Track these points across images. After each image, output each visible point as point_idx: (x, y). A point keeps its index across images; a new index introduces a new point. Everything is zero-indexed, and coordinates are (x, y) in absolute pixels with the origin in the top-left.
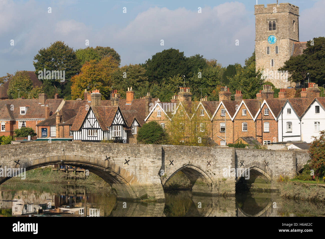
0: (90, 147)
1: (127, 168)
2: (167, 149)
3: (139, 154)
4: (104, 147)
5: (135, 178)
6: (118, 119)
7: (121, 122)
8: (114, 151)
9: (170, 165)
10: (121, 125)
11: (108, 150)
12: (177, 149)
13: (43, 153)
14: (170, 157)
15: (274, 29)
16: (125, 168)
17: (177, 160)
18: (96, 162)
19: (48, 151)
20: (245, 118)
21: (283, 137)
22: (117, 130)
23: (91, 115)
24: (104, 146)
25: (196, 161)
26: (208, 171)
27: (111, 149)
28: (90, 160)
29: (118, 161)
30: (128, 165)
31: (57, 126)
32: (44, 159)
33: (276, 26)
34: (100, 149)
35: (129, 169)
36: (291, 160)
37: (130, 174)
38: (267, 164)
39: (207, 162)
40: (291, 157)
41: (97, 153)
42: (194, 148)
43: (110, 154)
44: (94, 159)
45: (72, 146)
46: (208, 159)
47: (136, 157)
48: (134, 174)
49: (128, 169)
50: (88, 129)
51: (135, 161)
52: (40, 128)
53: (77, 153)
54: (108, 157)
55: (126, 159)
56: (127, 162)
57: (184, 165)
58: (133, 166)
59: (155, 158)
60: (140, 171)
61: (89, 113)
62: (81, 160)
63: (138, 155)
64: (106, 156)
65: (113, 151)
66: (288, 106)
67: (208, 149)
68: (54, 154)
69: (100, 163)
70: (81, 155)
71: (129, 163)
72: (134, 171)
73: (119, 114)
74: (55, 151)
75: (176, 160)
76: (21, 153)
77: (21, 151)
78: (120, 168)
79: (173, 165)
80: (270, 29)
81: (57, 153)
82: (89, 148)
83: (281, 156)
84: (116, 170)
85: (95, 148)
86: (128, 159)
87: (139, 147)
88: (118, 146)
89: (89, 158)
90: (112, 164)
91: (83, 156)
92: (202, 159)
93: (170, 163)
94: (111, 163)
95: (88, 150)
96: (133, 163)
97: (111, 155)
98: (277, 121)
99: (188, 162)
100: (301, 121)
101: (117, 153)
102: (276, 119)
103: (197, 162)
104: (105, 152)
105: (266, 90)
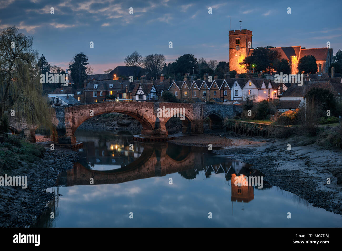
2: (168, 104)
4: (135, 104)
5: (151, 119)
6: (153, 90)
7: (155, 91)
10: (155, 92)
11: (137, 105)
12: (172, 104)
13: (104, 107)
15: (239, 43)
16: (146, 114)
18: (131, 111)
20: (216, 88)
21: (233, 98)
22: (153, 95)
23: (141, 88)
26: (189, 115)
28: (128, 110)
29: (142, 111)
31: (126, 93)
32: (104, 110)
33: (240, 41)
34: (133, 105)
35: (148, 115)
36: (232, 109)
37: (148, 117)
38: (220, 111)
40: (232, 108)
41: (131, 107)
42: (181, 104)
45: (119, 103)
47: (151, 109)
48: (150, 117)
50: (139, 95)
52: (119, 94)
54: (137, 109)
56: (147, 111)
58: (150, 113)
61: (139, 87)
62: (123, 110)
65: (139, 106)
66: (236, 82)
67: (189, 104)
69: (133, 112)
73: (154, 87)
76: (93, 107)
77: (93, 106)
78: (143, 114)
81: (111, 107)
82: (127, 104)
83: (227, 107)
84: (141, 115)
85: (130, 104)
86: (147, 110)
88: (142, 103)
90: (139, 112)
91: (124, 108)
96: (150, 111)
98: (231, 90)
100: (242, 90)
101: (142, 107)
102: (230, 89)
104: (135, 106)
105: (226, 74)
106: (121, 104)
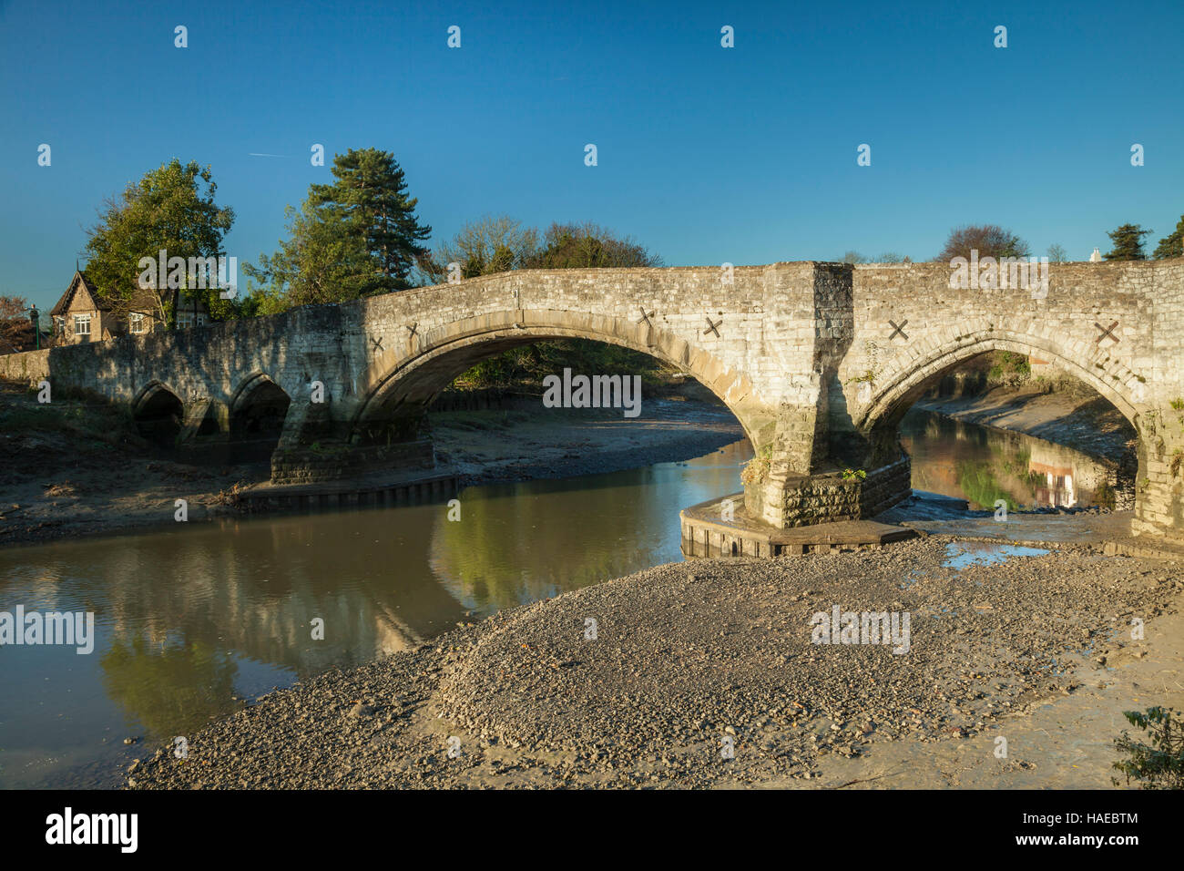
0: (591, 282)
1: (715, 348)
2: (878, 277)
3: (757, 299)
4: (636, 281)
5: (743, 382)
8: (666, 292)
9: (892, 337)
11: (647, 291)
12: (924, 278)
14: (892, 307)
16: (708, 347)
17: (924, 321)
18: (610, 329)
19: (479, 298)
24: (635, 277)
25: (1026, 321)
26: (1100, 367)
27: (656, 287)
28: (591, 321)
29: (683, 326)
30: (718, 336)
32: (472, 321)
34: (622, 288)
35: (718, 353)
37: (723, 368)
39: (1097, 325)
41: (614, 301)
43: (654, 301)
44: (605, 321)
45: (541, 282)
46: (1099, 313)
47: (745, 311)
48: (741, 367)
49: (717, 350)
51: (743, 324)
53: (553, 301)
54: (647, 312)
55: (708, 319)
56: (713, 328)
57: (964, 341)
58: (735, 341)
59: (785, 311)
60: (763, 358)
63: (755, 303)
64: (642, 309)
65: (663, 293)
69: (621, 332)
70: (566, 307)
71: (721, 330)
72: (740, 360)
74: (497, 299)
75: (918, 321)
77: (419, 302)
78: (687, 348)
79: (906, 337)
81: (501, 303)
82: (588, 287)
84: (677, 353)
85: (607, 285)
86: (715, 319)
87: (759, 275)
88: (681, 276)
89: (588, 316)
90: (662, 335)
91: (572, 309)
92: (1062, 316)
93: (894, 330)
94: (658, 332)
95: (586, 291)
96: (735, 330)
97: (656, 304)
99: (985, 326)
101: (679, 299)
103: (1032, 326)
104: (637, 296)
106: (554, 283)
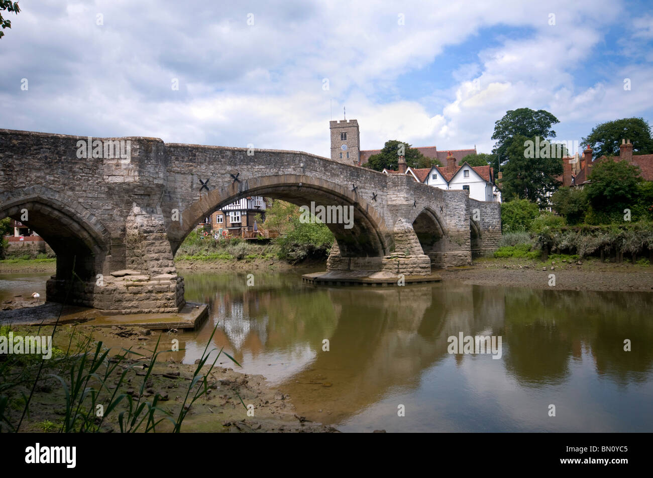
0: (335, 167)
1: (375, 206)
3: (386, 187)
4: (351, 170)
5: (382, 221)
9: (413, 206)
11: (355, 176)
13: (275, 167)
15: (345, 139)
16: (373, 206)
17: (419, 202)
18: (342, 192)
19: (282, 164)
27: (358, 175)
28: (335, 187)
29: (366, 195)
30: (376, 201)
32: (276, 178)
33: (347, 137)
34: (347, 175)
37: (377, 215)
39: (440, 207)
40: (496, 209)
41: (344, 179)
44: (340, 188)
45: (314, 161)
46: (440, 204)
47: (383, 191)
48: (382, 215)
51: (382, 197)
53: (319, 174)
54: (355, 187)
55: (373, 193)
56: (375, 198)
58: (380, 204)
65: (360, 178)
66: (435, 173)
67: (441, 192)
68: (290, 170)
69: (346, 195)
70: (325, 178)
71: (377, 198)
72: (382, 211)
74: (292, 167)
76: (242, 161)
78: (367, 205)
79: (416, 207)
80: (342, 140)
81: (294, 170)
83: (486, 207)
84: (364, 207)
85: (341, 170)
86: (375, 193)
90: (360, 198)
91: (327, 180)
92: (437, 204)
94: (358, 196)
95: (333, 171)
96: (380, 199)
97: (358, 183)
99: (427, 205)
100: (448, 185)
101: (365, 183)
103: (433, 206)
104: (352, 178)
106: (320, 164)
